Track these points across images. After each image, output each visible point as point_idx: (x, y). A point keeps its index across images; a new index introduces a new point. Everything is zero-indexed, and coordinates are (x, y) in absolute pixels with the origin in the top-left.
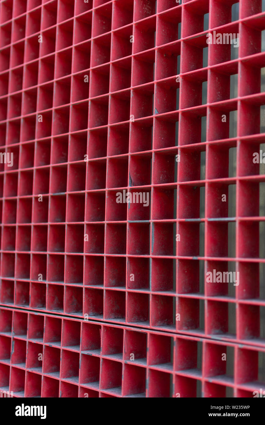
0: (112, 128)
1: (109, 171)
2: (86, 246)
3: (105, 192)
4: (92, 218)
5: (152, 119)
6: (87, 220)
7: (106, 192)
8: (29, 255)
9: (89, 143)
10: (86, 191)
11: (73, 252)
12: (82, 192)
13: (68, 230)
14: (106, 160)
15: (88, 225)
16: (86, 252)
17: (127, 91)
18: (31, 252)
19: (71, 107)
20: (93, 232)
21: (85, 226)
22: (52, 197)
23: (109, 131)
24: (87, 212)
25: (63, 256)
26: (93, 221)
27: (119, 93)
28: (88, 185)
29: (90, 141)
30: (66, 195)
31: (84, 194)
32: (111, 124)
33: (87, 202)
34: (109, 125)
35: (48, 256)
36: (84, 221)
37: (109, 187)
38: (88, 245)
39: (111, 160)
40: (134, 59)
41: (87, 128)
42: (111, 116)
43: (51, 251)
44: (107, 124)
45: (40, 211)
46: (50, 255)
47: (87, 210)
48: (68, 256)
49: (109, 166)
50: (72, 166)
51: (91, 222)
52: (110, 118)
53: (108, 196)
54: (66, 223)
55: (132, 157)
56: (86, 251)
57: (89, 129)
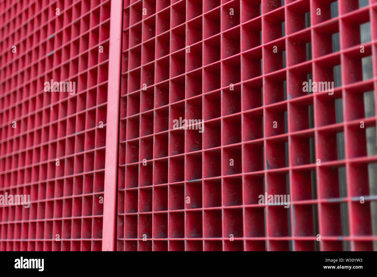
0: (245, 115)
1: (244, 156)
2: (224, 231)
3: (241, 177)
4: (229, 203)
5: (286, 104)
6: (224, 205)
7: (243, 177)
8: (166, 242)
9: (223, 130)
10: (222, 177)
11: (210, 237)
12: (218, 177)
13: (204, 215)
14: (241, 146)
15: (225, 209)
16: (225, 237)
17: (259, 79)
18: (169, 239)
19: (203, 97)
20: (231, 216)
21: (223, 211)
22: (187, 183)
23: (242, 117)
24: (224, 197)
25: (202, 241)
26: (230, 205)
27: (251, 82)
28: (223, 171)
29: (224, 128)
30: (201, 181)
31: (220, 179)
32: (245, 111)
33: (223, 187)
34: (242, 112)
35: (185, 242)
36: (221, 206)
37: (246, 172)
38: (226, 230)
39: (246, 145)
40: (264, 49)
41: (220, 116)
42: (243, 104)
43: (189, 237)
44: (240, 111)
45: (175, 198)
46: (188, 241)
47: (224, 195)
48: (206, 241)
49: (244, 152)
50: (206, 153)
51: (229, 207)
52: (243, 106)
53: (245, 180)
54: (203, 209)
55: (268, 141)
56: (224, 235)
57: (222, 117)
